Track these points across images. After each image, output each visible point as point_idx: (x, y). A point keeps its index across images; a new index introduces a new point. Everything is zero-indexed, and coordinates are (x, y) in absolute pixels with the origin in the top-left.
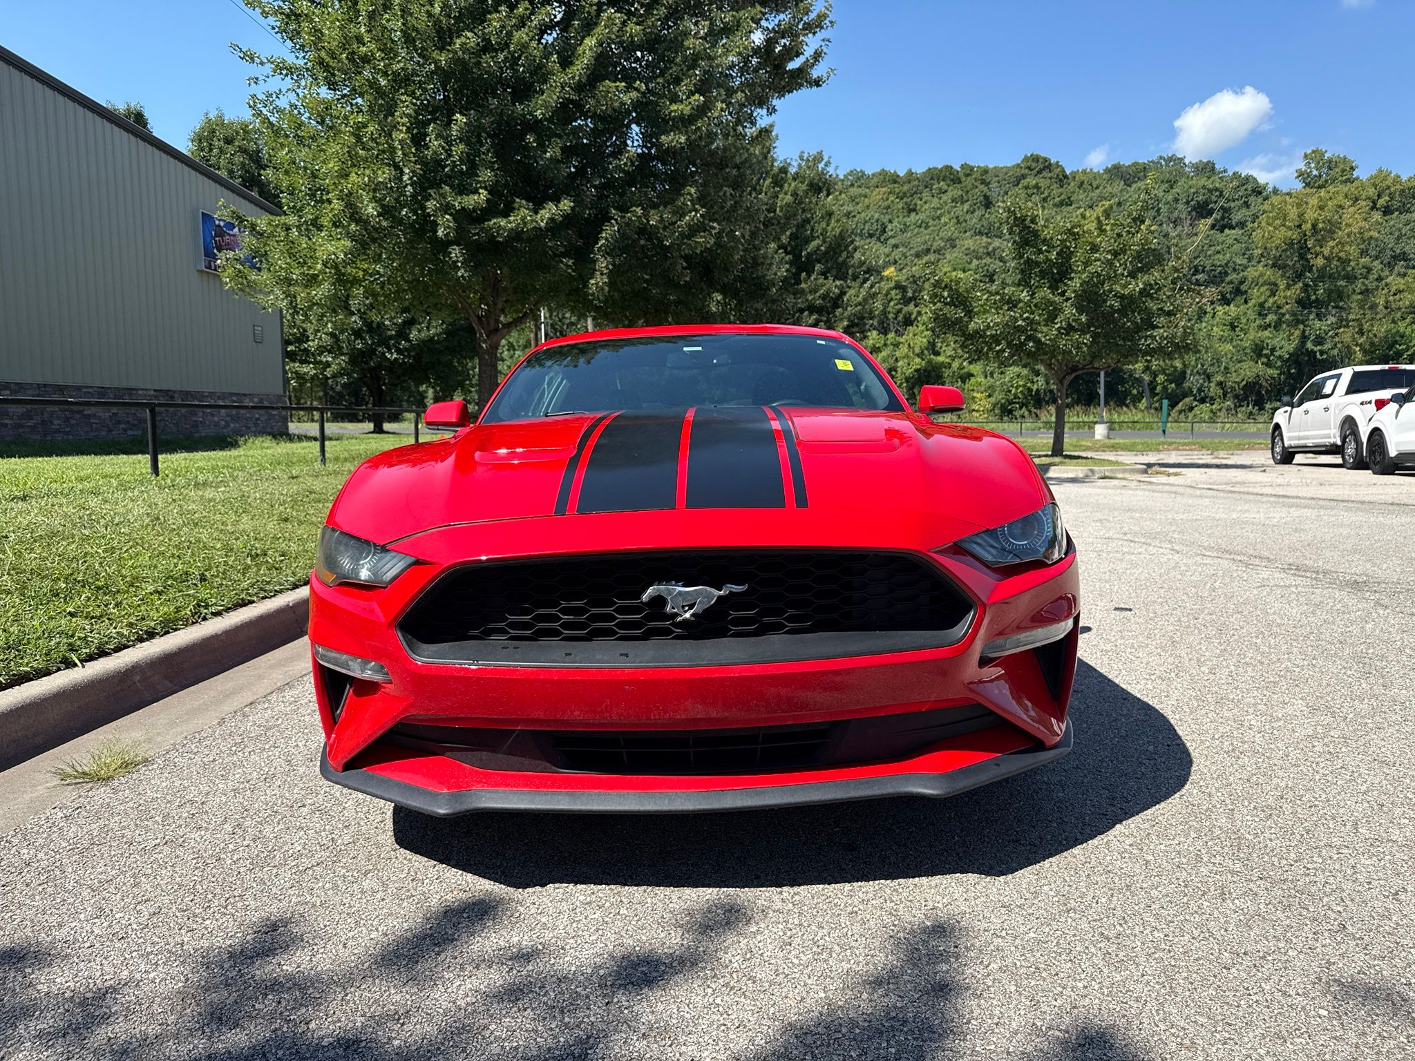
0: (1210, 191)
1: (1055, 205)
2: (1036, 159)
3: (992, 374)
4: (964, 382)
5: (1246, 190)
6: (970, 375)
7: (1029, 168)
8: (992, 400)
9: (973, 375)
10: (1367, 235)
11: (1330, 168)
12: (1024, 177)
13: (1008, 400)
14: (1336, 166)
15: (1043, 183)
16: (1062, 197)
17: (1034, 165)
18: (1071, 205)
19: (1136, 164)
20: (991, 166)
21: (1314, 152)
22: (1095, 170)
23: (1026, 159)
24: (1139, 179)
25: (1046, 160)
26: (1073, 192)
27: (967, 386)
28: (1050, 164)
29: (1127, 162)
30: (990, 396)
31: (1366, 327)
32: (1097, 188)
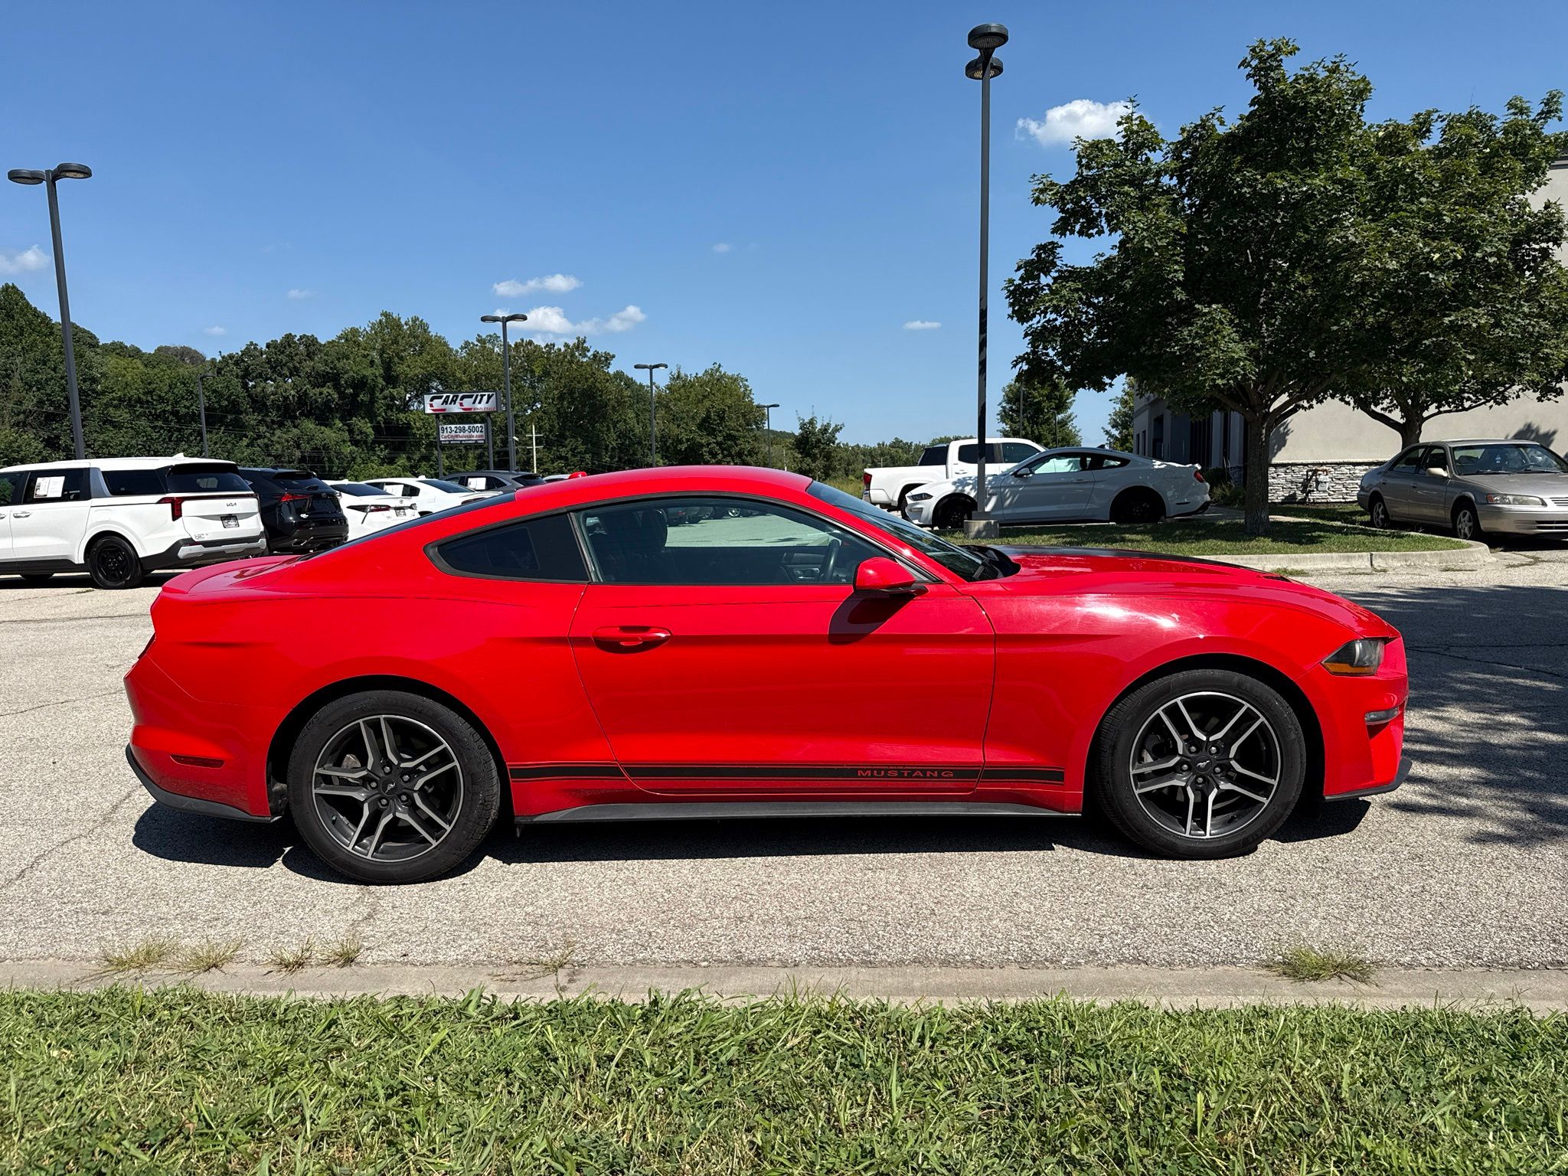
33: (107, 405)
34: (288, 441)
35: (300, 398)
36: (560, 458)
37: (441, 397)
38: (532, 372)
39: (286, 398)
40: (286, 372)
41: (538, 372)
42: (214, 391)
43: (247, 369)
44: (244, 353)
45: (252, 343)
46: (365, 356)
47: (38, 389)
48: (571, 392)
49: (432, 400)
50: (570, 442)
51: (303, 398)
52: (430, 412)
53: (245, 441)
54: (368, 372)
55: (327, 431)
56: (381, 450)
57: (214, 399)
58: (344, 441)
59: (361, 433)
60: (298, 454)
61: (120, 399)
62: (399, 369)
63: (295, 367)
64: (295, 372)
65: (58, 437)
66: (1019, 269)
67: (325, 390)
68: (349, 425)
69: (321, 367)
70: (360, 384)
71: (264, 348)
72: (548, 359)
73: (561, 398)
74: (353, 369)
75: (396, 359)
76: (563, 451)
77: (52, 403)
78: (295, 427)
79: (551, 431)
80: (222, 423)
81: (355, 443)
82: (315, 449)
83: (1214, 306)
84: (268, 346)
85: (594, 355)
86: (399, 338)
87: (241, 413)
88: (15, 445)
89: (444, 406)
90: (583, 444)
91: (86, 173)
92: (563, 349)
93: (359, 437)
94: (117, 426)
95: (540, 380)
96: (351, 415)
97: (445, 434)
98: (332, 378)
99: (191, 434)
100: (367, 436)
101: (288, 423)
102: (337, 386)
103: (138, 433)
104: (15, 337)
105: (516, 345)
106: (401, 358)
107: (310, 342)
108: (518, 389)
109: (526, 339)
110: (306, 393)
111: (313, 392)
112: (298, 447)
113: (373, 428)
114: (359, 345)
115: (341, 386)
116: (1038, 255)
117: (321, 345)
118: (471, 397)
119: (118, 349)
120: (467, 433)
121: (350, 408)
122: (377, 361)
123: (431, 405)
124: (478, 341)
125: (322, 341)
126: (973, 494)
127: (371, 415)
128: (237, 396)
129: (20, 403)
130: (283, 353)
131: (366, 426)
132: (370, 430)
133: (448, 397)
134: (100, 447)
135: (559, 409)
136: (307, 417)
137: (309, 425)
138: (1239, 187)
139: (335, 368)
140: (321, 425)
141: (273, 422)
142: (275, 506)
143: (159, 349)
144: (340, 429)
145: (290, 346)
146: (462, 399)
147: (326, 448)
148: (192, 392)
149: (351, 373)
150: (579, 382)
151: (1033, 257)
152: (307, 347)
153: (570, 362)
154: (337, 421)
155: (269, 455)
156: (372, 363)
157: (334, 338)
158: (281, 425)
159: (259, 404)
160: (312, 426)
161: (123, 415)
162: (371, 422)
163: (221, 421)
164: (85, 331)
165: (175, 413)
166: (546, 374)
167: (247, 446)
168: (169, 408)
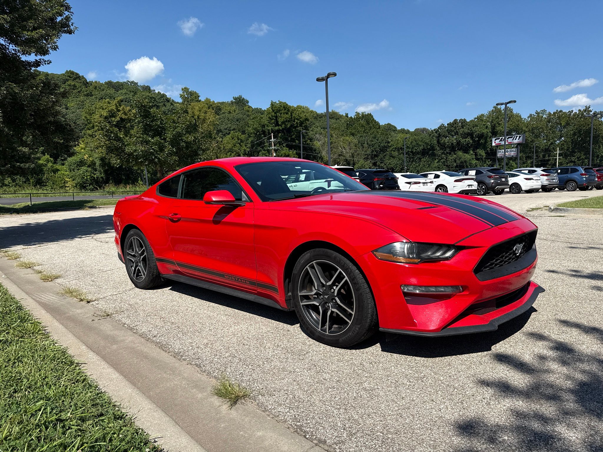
0: (151, 98)
1: (85, 95)
2: (72, 73)
3: (73, 170)
4: (55, 173)
5: (164, 99)
6: (58, 170)
7: (69, 77)
8: (75, 182)
9: (59, 170)
10: (215, 123)
11: (191, 95)
12: (67, 80)
13: (83, 182)
14: (193, 95)
15: (77, 85)
16: (88, 92)
17: (71, 76)
18: (92, 96)
19: (118, 82)
20: (50, 73)
21: (185, 88)
22: (101, 82)
23: (67, 72)
24: (120, 89)
25: (77, 74)
26: (93, 91)
27: (57, 175)
28: (79, 76)
29: (115, 81)
30: (73, 180)
31: (218, 155)
32: (103, 90)
33: (391, 151)
34: (452, 160)
35: (457, 143)
36: (571, 162)
37: (499, 139)
38: (561, 124)
39: (452, 144)
40: (453, 134)
41: (563, 124)
42: (426, 143)
43: (439, 134)
44: (439, 128)
45: (442, 124)
46: (484, 125)
47: (372, 147)
48: (580, 131)
49: (495, 140)
50: (577, 155)
51: (458, 143)
52: (495, 145)
53: (437, 160)
54: (485, 131)
55: (466, 155)
56: (489, 162)
57: (425, 146)
58: (473, 159)
59: (480, 155)
60: (455, 164)
61: (395, 148)
62: (498, 128)
63: (457, 131)
64: (457, 133)
65: (377, 162)
67: (467, 140)
68: (475, 153)
69: (466, 131)
70: (481, 136)
71: (447, 126)
72: (569, 118)
73: (574, 134)
74: (478, 130)
75: (497, 125)
76: (573, 159)
77: (376, 151)
78: (455, 154)
79: (567, 150)
80: (428, 154)
81: (477, 159)
82: (462, 162)
84: (448, 124)
85: (594, 113)
86: (499, 116)
87: (435, 150)
88: (363, 165)
89: (500, 142)
90: (584, 155)
91: (335, 75)
92: (578, 112)
93: (479, 157)
94: (394, 157)
95: (564, 127)
96: (477, 148)
97: (500, 154)
98: (471, 135)
99: (417, 159)
100: (483, 156)
101: (452, 153)
102: (472, 138)
103: (400, 160)
104: (369, 130)
105: (554, 113)
106: (499, 124)
107: (463, 122)
108: (552, 132)
109: (559, 110)
110: (460, 141)
111: (463, 140)
112: (455, 162)
113: (486, 153)
114: (482, 121)
115: (474, 137)
117: (467, 122)
118: (512, 137)
119: (403, 131)
120: (509, 153)
121: (477, 146)
122: (490, 127)
123: (495, 142)
124: (536, 113)
125: (468, 120)
127: (485, 148)
128: (434, 144)
129: (366, 151)
130: (453, 126)
131: (482, 152)
132: (484, 154)
133: (502, 138)
134: (388, 165)
135: (572, 140)
136: (460, 150)
137: (460, 153)
139: (472, 130)
140: (464, 153)
141: (447, 153)
142: (372, 182)
143: (416, 130)
144: (472, 154)
145: (456, 124)
146: (508, 139)
147: (465, 162)
148: (418, 144)
149: (478, 132)
150: (584, 126)
152: (462, 123)
153: (581, 118)
154: (471, 151)
155: (445, 165)
156: (487, 127)
157: (473, 119)
158: (450, 154)
159: (443, 146)
160: (461, 154)
161: (396, 153)
162: (485, 151)
163: (428, 153)
164: (393, 126)
165: (412, 152)
166: (568, 124)
167: (437, 162)
168: (410, 150)
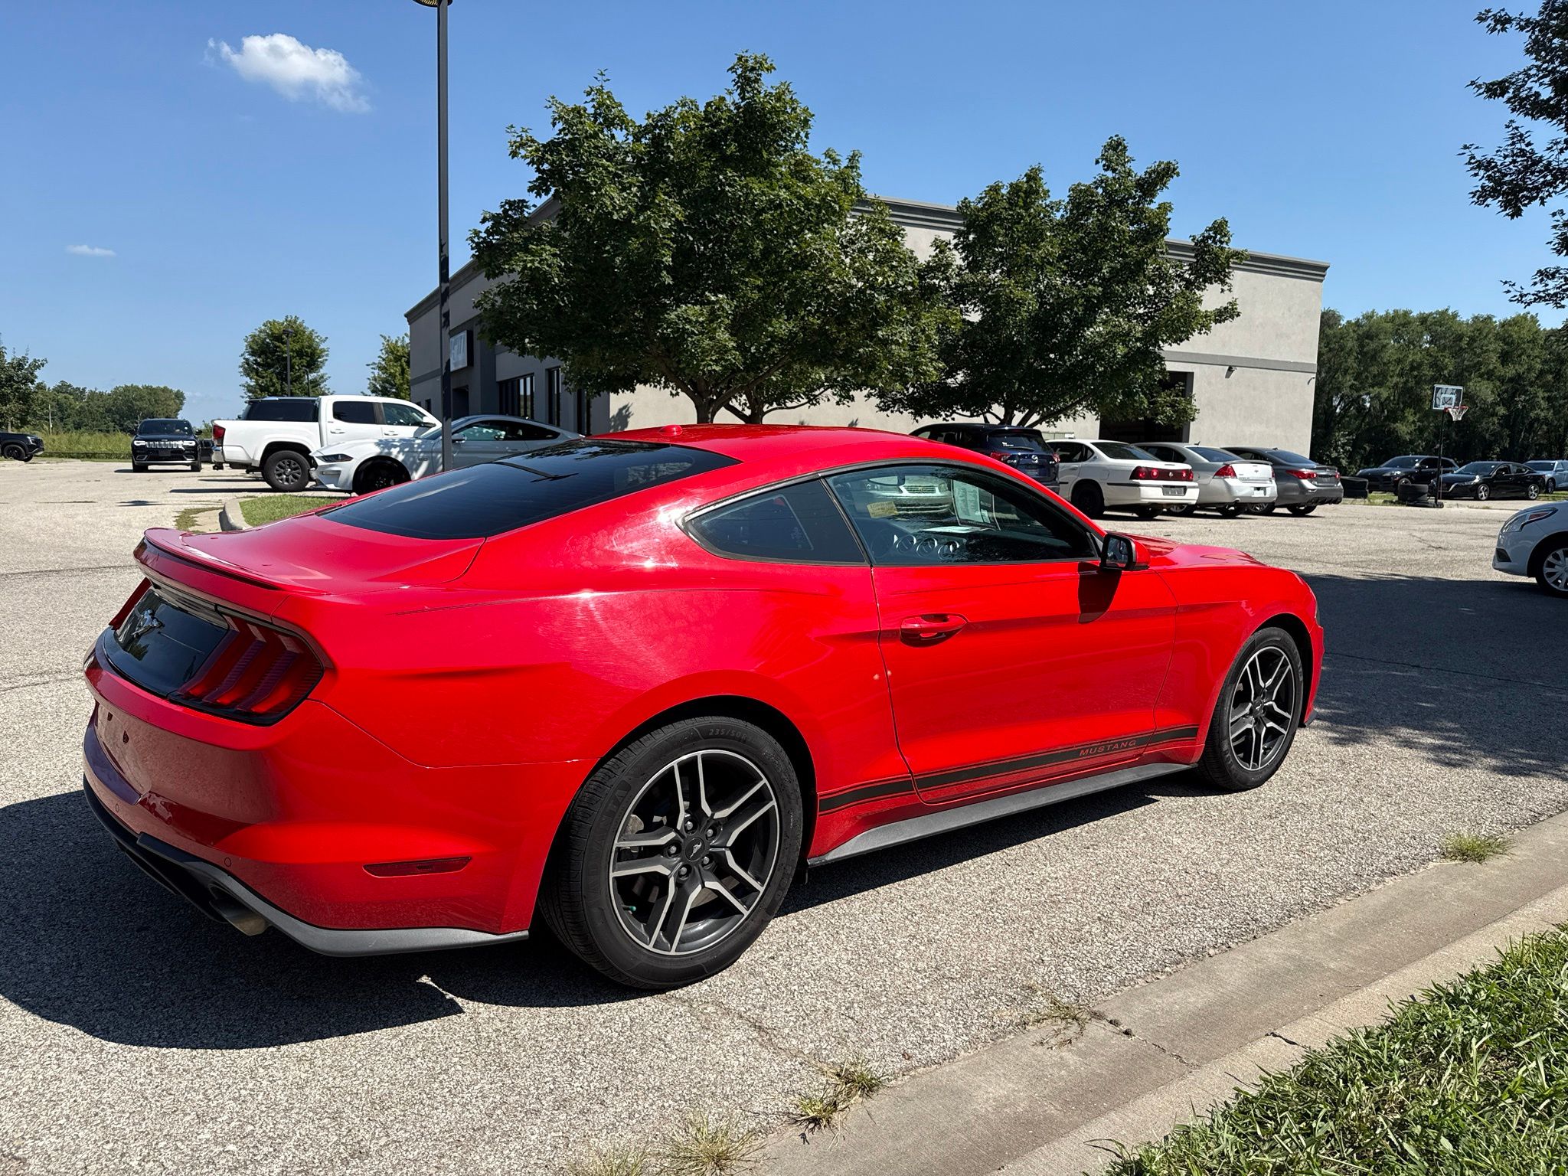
66: (484, 221)
83: (721, 296)
116: (505, 211)
126: (401, 458)
138: (722, 184)
151: (500, 211)
